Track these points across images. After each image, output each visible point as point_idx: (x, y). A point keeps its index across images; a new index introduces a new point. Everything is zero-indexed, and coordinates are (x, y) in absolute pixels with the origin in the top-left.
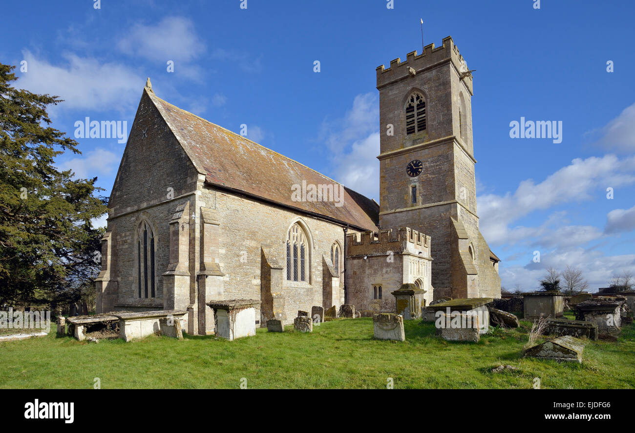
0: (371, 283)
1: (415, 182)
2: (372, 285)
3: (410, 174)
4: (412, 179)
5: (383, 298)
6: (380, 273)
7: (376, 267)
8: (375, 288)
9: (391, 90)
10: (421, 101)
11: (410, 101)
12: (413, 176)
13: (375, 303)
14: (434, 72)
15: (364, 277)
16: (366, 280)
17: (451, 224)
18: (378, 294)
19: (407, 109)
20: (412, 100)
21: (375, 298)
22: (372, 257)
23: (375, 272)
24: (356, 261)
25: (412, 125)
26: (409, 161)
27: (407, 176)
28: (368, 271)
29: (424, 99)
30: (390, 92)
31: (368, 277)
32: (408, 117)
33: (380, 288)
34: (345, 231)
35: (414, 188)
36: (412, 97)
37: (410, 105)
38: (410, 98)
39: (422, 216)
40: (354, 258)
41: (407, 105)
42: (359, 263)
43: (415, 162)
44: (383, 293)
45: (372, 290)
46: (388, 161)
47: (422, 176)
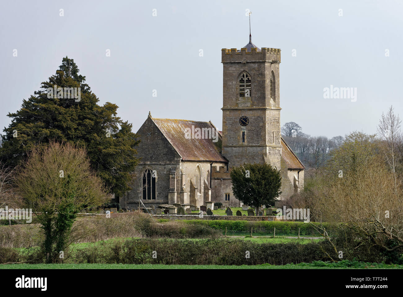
0: (224, 192)
1: (244, 130)
2: (225, 193)
3: (241, 124)
4: (242, 127)
5: (230, 200)
6: (229, 188)
7: (227, 185)
8: (226, 195)
9: (231, 66)
10: (248, 79)
11: (242, 76)
12: (243, 126)
13: (226, 202)
14: (256, 65)
15: (221, 189)
16: (222, 191)
17: (263, 158)
18: (227, 198)
19: (240, 80)
20: (243, 76)
21: (226, 200)
22: (225, 179)
23: (226, 187)
24: (216, 181)
25: (243, 92)
26: (241, 116)
27: (240, 125)
28: (223, 186)
29: (250, 78)
30: (230, 68)
31: (223, 189)
32: (241, 86)
33: (229, 195)
34: (211, 165)
35: (244, 133)
36: (243, 74)
37: (242, 79)
38: (242, 75)
39: (247, 151)
40: (215, 179)
41: (240, 79)
42: (218, 182)
43: (244, 117)
44: (230, 198)
45: (224, 196)
46: (228, 113)
47: (249, 127)
